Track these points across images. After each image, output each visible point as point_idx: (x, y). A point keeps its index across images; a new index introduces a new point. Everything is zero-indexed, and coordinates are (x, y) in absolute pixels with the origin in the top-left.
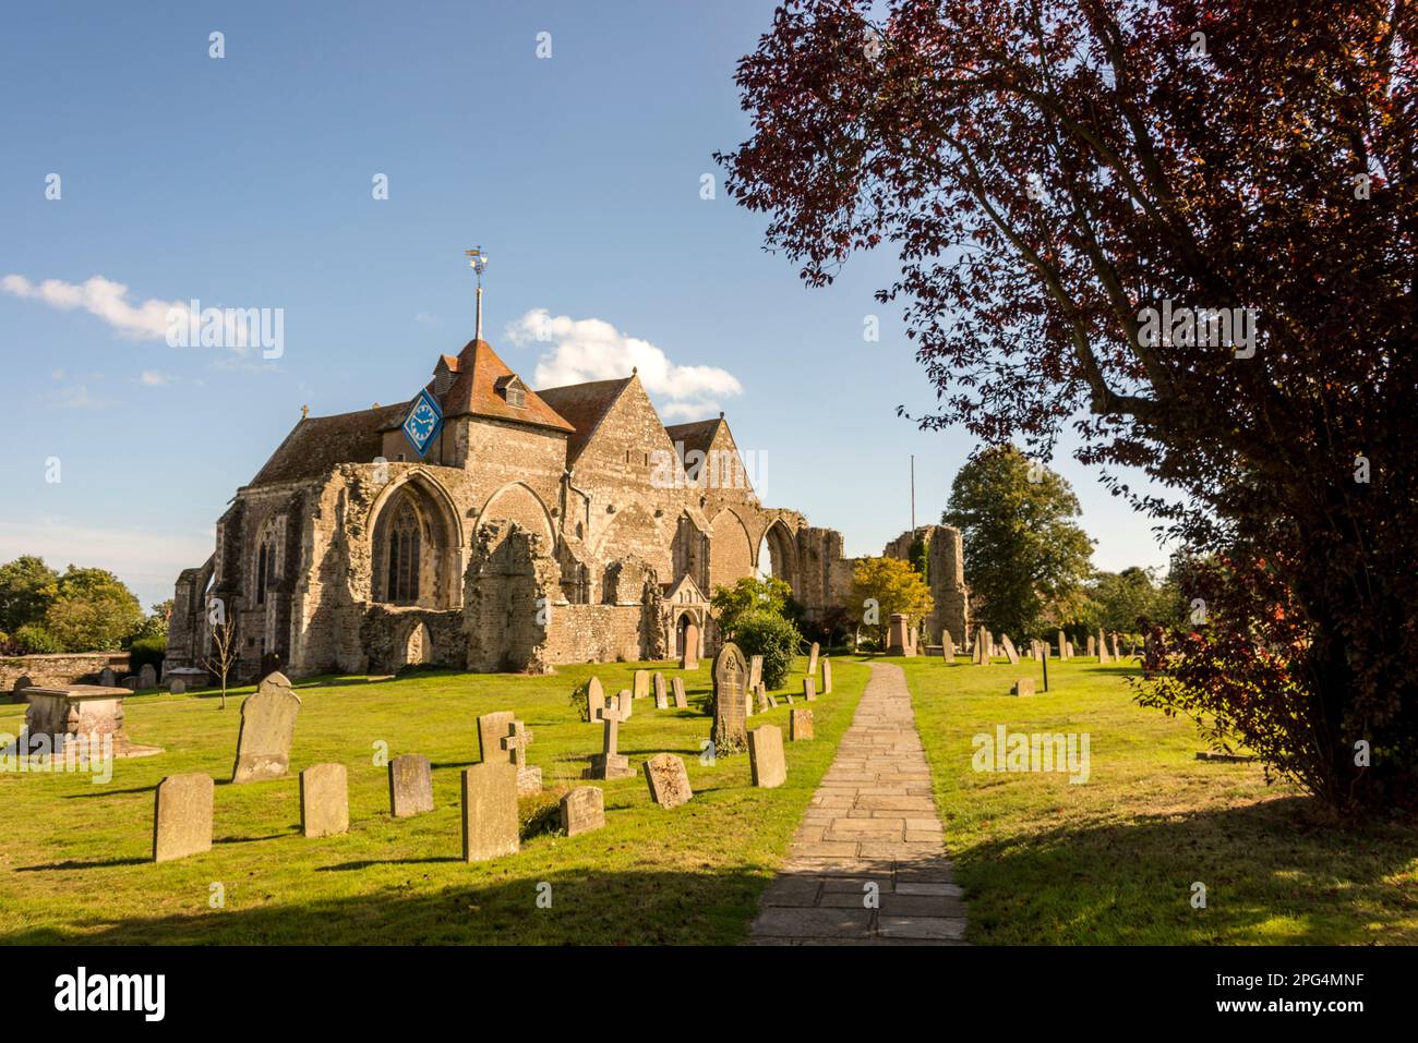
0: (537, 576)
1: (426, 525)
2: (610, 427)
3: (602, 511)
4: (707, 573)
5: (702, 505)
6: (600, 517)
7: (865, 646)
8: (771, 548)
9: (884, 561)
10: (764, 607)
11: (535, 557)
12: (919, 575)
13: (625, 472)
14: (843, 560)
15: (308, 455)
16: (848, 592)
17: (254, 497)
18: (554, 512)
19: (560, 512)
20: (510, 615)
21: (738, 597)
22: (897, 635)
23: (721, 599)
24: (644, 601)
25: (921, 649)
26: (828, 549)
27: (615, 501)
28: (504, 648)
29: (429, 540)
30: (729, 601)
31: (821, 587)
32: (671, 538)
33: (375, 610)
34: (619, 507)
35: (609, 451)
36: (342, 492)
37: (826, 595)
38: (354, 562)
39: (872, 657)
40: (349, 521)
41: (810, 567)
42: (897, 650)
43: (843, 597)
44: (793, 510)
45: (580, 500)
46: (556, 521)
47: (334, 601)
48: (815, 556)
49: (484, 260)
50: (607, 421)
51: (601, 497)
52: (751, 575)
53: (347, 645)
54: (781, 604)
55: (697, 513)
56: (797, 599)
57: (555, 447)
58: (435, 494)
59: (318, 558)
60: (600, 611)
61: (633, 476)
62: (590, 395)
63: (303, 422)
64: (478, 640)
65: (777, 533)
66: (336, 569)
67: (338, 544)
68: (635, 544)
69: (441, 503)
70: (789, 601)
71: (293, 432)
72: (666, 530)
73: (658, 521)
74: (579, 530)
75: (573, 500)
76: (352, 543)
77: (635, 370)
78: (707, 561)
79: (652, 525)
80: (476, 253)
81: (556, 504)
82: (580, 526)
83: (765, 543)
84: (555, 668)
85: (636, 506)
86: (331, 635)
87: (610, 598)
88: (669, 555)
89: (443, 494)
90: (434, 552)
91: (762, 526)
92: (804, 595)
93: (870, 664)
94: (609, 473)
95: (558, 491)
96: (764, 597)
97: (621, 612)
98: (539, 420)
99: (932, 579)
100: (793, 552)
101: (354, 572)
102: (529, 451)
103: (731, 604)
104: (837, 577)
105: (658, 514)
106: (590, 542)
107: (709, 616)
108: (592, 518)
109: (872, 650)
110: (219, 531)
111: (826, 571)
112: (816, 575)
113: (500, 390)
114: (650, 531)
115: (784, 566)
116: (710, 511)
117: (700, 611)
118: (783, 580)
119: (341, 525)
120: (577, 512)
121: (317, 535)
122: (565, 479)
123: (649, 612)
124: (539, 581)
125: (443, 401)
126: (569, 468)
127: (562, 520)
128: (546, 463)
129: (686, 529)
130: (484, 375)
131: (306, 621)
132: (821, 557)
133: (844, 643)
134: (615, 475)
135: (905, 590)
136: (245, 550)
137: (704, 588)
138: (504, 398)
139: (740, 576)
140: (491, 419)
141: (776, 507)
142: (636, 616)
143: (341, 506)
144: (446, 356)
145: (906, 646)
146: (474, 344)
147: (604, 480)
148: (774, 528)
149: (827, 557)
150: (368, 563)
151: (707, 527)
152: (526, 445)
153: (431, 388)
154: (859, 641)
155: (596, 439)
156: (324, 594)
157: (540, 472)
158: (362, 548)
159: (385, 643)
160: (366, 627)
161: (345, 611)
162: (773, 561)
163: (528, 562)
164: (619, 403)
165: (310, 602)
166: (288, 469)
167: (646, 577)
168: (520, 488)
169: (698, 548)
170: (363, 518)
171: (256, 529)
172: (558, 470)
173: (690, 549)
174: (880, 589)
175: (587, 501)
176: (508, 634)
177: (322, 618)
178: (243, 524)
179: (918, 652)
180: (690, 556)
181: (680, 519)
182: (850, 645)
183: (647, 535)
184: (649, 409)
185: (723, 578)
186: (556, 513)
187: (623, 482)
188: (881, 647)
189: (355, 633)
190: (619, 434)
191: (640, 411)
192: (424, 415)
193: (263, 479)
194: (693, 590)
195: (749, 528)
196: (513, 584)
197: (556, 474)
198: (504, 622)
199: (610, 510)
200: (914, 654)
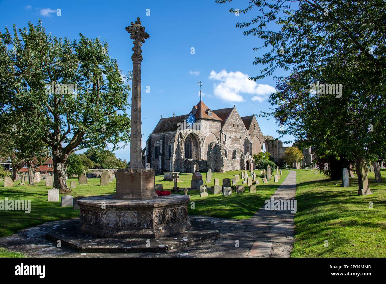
0: (221, 153)
1: (193, 142)
2: (230, 119)
3: (228, 138)
4: (252, 151)
5: (250, 135)
6: (228, 139)
7: (288, 167)
8: (266, 145)
9: (292, 148)
10: (264, 159)
11: (221, 150)
12: (300, 151)
13: (233, 129)
14: (283, 147)
15: (164, 127)
16: (284, 155)
17: (154, 135)
18: (219, 138)
19: (220, 138)
20: (216, 161)
21: (259, 157)
22: (295, 165)
23: (255, 157)
24: (241, 158)
25: (301, 168)
26: (279, 145)
27: (231, 136)
28: (215, 168)
29: (194, 145)
30: (257, 157)
31: (277, 154)
32: (243, 143)
33: (186, 160)
34: (232, 137)
35: (229, 125)
36: (178, 136)
37: (279, 156)
38: (182, 150)
39: (289, 169)
40: (180, 142)
41: (275, 149)
42: (295, 168)
43: (283, 156)
44: (271, 136)
45: (224, 136)
46: (219, 140)
47: (178, 159)
48: (276, 147)
49: (202, 84)
50: (229, 118)
51: (228, 135)
52: (261, 151)
53: (181, 167)
54: (268, 158)
55: (249, 137)
56: (272, 157)
57: (218, 124)
58: (195, 136)
59: (175, 150)
60: (232, 160)
61: (235, 130)
62: (225, 112)
63: (161, 119)
64: (210, 166)
65: (267, 141)
66: (178, 152)
67: (178, 147)
68: (236, 145)
69: (196, 138)
70: (270, 157)
71: (160, 121)
72: (242, 142)
73: (240, 140)
74: (224, 142)
75: (223, 136)
76: (181, 147)
77: (234, 106)
78: (252, 148)
79: (239, 141)
80: (200, 83)
81: (219, 137)
82: (224, 141)
83: (264, 144)
84: (225, 172)
85: (235, 136)
86: (178, 165)
87: (234, 157)
88: (243, 147)
89: (197, 136)
90: (195, 148)
91: (263, 140)
92: (273, 156)
93: (289, 171)
94: (230, 129)
95: (219, 134)
96: (264, 156)
97: (237, 160)
98: (215, 119)
99: (304, 152)
100: (271, 145)
101: (182, 152)
102: (213, 126)
103: (257, 158)
104: (281, 152)
105: (240, 138)
106: (226, 145)
107: (253, 161)
108: (226, 140)
109: (289, 168)
110: (147, 143)
111: (279, 150)
112: (276, 151)
113: (207, 112)
114: (239, 142)
115: (269, 149)
116: (252, 137)
117: (251, 160)
118: (269, 152)
119: (178, 143)
120: (223, 138)
121: (174, 145)
122: (221, 131)
123: (242, 160)
124: (222, 154)
125: (195, 115)
126: (221, 129)
127: (220, 140)
128: (217, 128)
129: (247, 141)
130: (203, 110)
131: (173, 162)
132: (277, 147)
133: (283, 167)
134: (231, 130)
135: (297, 155)
136: (152, 147)
137: (251, 154)
138: (208, 114)
139: (258, 152)
140: (205, 119)
141: (267, 135)
142: (239, 161)
143: (178, 139)
144: (195, 106)
145: (297, 167)
146: (200, 102)
147: (229, 131)
148: (266, 140)
149: (279, 147)
150: (184, 150)
151: (251, 141)
152: (212, 124)
153: (192, 112)
154: (286, 166)
155: (227, 122)
156: (176, 157)
157: (216, 130)
158: (182, 147)
159: (189, 167)
160: (185, 163)
161: (180, 160)
162: (266, 148)
163: (219, 151)
164: (231, 114)
165: (174, 158)
166: (160, 130)
167: (241, 153)
168: (212, 134)
169: (249, 145)
170: (183, 141)
171: (154, 143)
172: (219, 129)
173: (248, 146)
174: (291, 154)
175: (225, 136)
176: (216, 165)
177: (176, 161)
178: (151, 142)
179: (300, 168)
180: (248, 147)
181: (245, 139)
182: (285, 167)
183: (238, 143)
184: (238, 114)
185: (255, 152)
186: (219, 139)
187: (233, 131)
188: (292, 167)
189: (183, 165)
190: (232, 120)
191: (236, 115)
192: (191, 119)
193: (155, 132)
194: (249, 155)
195: (261, 140)
196: (216, 155)
197: (219, 130)
198: (215, 162)
199: (230, 138)
200: (299, 169)
